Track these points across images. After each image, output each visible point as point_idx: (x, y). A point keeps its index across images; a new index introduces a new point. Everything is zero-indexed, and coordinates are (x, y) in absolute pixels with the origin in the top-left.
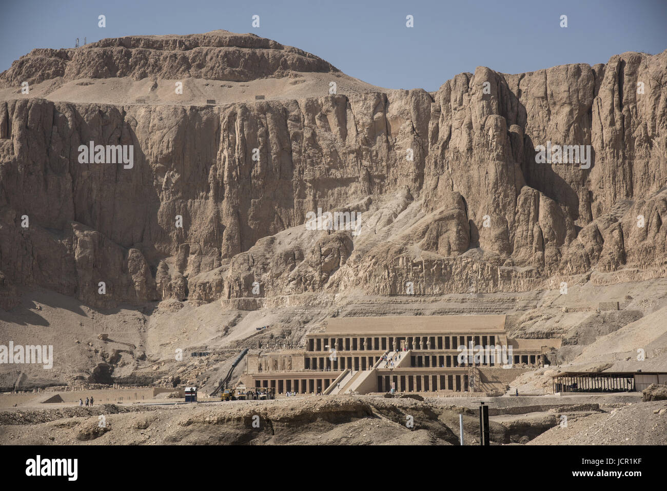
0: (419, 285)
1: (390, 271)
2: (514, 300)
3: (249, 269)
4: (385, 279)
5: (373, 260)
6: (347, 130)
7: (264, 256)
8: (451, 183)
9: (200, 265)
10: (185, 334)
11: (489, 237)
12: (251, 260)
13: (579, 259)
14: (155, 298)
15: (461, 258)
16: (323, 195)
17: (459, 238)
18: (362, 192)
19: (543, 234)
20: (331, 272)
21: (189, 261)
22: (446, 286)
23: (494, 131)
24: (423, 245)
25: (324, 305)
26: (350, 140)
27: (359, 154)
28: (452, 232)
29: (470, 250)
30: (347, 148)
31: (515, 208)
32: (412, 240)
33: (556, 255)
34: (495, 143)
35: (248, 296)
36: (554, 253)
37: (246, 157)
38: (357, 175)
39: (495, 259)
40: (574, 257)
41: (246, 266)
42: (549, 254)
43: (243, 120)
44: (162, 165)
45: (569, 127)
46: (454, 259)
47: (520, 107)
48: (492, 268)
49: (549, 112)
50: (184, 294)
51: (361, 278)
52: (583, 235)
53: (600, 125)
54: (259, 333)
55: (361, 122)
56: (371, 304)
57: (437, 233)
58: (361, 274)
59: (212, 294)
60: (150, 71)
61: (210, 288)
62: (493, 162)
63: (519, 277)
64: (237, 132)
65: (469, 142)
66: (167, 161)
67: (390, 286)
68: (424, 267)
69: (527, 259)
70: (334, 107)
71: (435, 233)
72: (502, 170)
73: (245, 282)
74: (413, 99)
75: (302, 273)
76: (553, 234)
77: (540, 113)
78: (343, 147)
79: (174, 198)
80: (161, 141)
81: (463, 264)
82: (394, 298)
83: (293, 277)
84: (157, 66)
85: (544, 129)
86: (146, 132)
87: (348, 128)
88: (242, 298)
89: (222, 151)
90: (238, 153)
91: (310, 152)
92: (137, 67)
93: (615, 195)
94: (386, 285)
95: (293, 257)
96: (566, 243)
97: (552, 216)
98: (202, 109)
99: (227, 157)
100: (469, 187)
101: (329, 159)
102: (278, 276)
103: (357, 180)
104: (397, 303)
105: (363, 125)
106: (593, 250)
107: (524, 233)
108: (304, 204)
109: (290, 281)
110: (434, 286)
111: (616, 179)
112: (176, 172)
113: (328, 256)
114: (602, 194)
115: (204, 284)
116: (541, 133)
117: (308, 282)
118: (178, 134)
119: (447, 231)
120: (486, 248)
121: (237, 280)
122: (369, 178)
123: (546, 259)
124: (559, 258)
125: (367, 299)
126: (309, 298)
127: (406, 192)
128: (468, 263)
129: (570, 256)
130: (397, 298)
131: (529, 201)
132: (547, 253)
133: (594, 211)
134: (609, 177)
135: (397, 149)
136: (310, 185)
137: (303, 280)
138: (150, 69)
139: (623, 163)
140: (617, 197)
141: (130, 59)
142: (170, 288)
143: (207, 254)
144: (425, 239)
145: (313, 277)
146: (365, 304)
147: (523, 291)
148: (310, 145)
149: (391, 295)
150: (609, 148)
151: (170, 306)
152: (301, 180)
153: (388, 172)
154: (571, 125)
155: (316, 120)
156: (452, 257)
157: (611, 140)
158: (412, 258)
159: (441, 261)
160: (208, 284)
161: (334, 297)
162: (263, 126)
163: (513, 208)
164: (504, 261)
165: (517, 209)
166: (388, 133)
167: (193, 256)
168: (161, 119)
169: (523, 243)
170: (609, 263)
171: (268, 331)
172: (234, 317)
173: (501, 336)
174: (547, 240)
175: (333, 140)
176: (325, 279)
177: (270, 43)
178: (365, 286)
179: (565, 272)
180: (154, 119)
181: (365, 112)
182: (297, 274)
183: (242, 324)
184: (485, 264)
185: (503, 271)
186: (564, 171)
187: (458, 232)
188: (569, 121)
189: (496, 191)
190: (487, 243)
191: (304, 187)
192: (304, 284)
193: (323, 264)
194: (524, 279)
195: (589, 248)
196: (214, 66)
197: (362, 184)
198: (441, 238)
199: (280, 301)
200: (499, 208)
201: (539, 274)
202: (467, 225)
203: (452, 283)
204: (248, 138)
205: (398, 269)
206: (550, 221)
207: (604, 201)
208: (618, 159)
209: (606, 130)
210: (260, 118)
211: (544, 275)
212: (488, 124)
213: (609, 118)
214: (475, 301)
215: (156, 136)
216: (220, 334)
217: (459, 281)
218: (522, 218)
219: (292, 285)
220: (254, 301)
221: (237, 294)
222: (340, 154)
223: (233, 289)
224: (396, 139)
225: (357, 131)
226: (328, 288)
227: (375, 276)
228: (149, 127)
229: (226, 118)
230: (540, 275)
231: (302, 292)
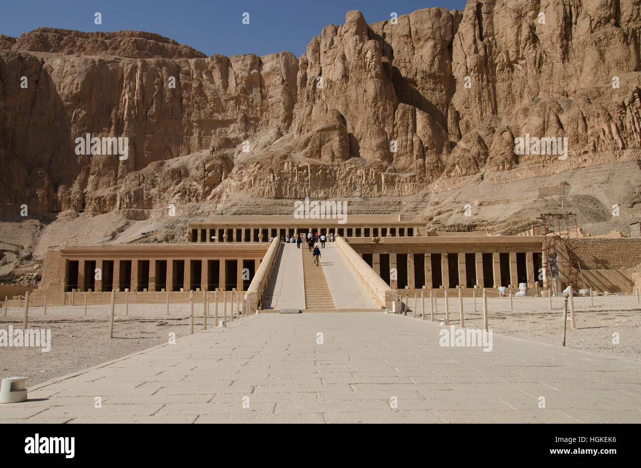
0: (305, 189)
1: (275, 175)
2: (400, 203)
3: (140, 185)
4: (270, 183)
5: (258, 166)
6: (228, 83)
7: (154, 174)
8: (325, 108)
9: (98, 183)
10: (75, 238)
11: (370, 146)
12: (142, 177)
13: (467, 161)
14: (55, 210)
15: (345, 164)
16: (208, 133)
17: (342, 146)
18: (239, 130)
19: (423, 143)
20: (214, 186)
21: (89, 180)
22: (330, 190)
23: (373, 51)
24: (306, 153)
25: (207, 214)
26: (231, 90)
27: (237, 101)
28: (335, 141)
29: (352, 158)
30: (228, 95)
31: (394, 121)
32: (295, 150)
33: (437, 162)
34: (373, 63)
35: (137, 208)
36: (435, 160)
37: (143, 100)
38: (235, 117)
39: (378, 165)
40: (462, 160)
41: (137, 182)
42: (430, 161)
43: (142, 71)
44: (71, 103)
45: (434, 57)
46: (339, 165)
47: (385, 46)
48: (376, 173)
49: (414, 48)
50: (81, 206)
51: (245, 183)
52: (466, 141)
53: (464, 54)
54: (143, 237)
55: (240, 76)
56: (257, 205)
57: (320, 142)
58: (245, 179)
59: (106, 207)
60: (76, 50)
61: (105, 202)
62: (371, 80)
63: (403, 182)
64: (137, 81)
65: (344, 70)
66: (77, 99)
67: (276, 189)
68: (309, 171)
69: (408, 167)
70: (218, 64)
71: (318, 142)
72: (381, 86)
73: (134, 195)
74: (284, 58)
75: (187, 186)
76: (433, 143)
77: (405, 49)
78: (225, 95)
79: (81, 130)
80: (71, 83)
81: (347, 169)
82: (279, 201)
83: (178, 190)
84: (82, 47)
85: (410, 61)
86: (60, 76)
87: (229, 81)
88: (132, 209)
89: (124, 95)
90: (137, 96)
91: (197, 99)
92: (66, 47)
93: (482, 113)
94: (271, 188)
95: (180, 174)
96: (444, 152)
97: (430, 127)
98: (109, 62)
99: (127, 99)
100: (347, 105)
101: (213, 105)
102: (165, 190)
103: (235, 121)
104: (282, 205)
105: (242, 78)
106: (479, 154)
107: (404, 143)
108: (191, 140)
109: (175, 194)
110: (319, 190)
111: (482, 100)
112: (83, 109)
113: (211, 171)
114: (469, 112)
115: (99, 198)
116: (407, 64)
117: (192, 194)
118: (86, 79)
119: (329, 140)
120: (367, 156)
121: (127, 193)
122: (246, 120)
123: (427, 166)
124: (439, 164)
125: (252, 201)
126: (192, 208)
127: (277, 129)
128: (352, 169)
129: (458, 159)
130: (283, 200)
131: (407, 114)
132: (427, 160)
133: (462, 127)
134: (475, 97)
135: (269, 98)
136: (197, 125)
137: (187, 192)
138: (77, 48)
139: (488, 85)
140: (484, 114)
141: (62, 42)
142: (69, 201)
143: (105, 175)
144: (308, 148)
145: (196, 190)
146: (250, 205)
147: (408, 194)
148: (197, 93)
149: (276, 198)
150: (474, 73)
151: (67, 215)
152: (189, 121)
153: (261, 115)
154: (436, 55)
155: (203, 75)
156: (336, 163)
157: (477, 64)
158: (297, 163)
159: (326, 166)
160: (102, 199)
161: (216, 207)
162: (159, 77)
163: (392, 121)
164: (386, 167)
165: (395, 122)
166: (262, 86)
167: (93, 176)
168: (73, 66)
169: (402, 152)
170: (503, 162)
171: (152, 235)
172: (122, 225)
173: (420, 228)
174: (427, 148)
175: (217, 89)
176: (207, 192)
177: (170, 40)
178: (250, 190)
179: (453, 174)
180: (67, 67)
181: (244, 68)
182: (182, 187)
183: (128, 231)
184: (369, 170)
185: (387, 176)
186: (430, 95)
187: (341, 141)
188: (434, 52)
189: (375, 105)
190: (368, 152)
191: (191, 127)
192: (188, 196)
193: (206, 178)
194: (408, 183)
195: (475, 152)
196: (126, 49)
197: (239, 124)
198: (323, 147)
199: (165, 212)
200: (379, 120)
201: (422, 178)
202: (348, 137)
203: (337, 188)
204: (146, 85)
205: (283, 173)
206: (429, 131)
207: (471, 119)
208: (483, 82)
209: (471, 57)
210: (157, 71)
211: (427, 181)
212: (367, 47)
213: (473, 47)
214: (360, 204)
215: (68, 80)
216: (107, 238)
217: (344, 185)
218: (401, 129)
219: (177, 197)
220: (143, 212)
221: (127, 206)
222: (222, 100)
223: (124, 201)
224: (268, 91)
225: (236, 82)
226: (211, 199)
227: (260, 180)
228: (62, 72)
229: (129, 69)
230: (423, 180)
231: (187, 203)
